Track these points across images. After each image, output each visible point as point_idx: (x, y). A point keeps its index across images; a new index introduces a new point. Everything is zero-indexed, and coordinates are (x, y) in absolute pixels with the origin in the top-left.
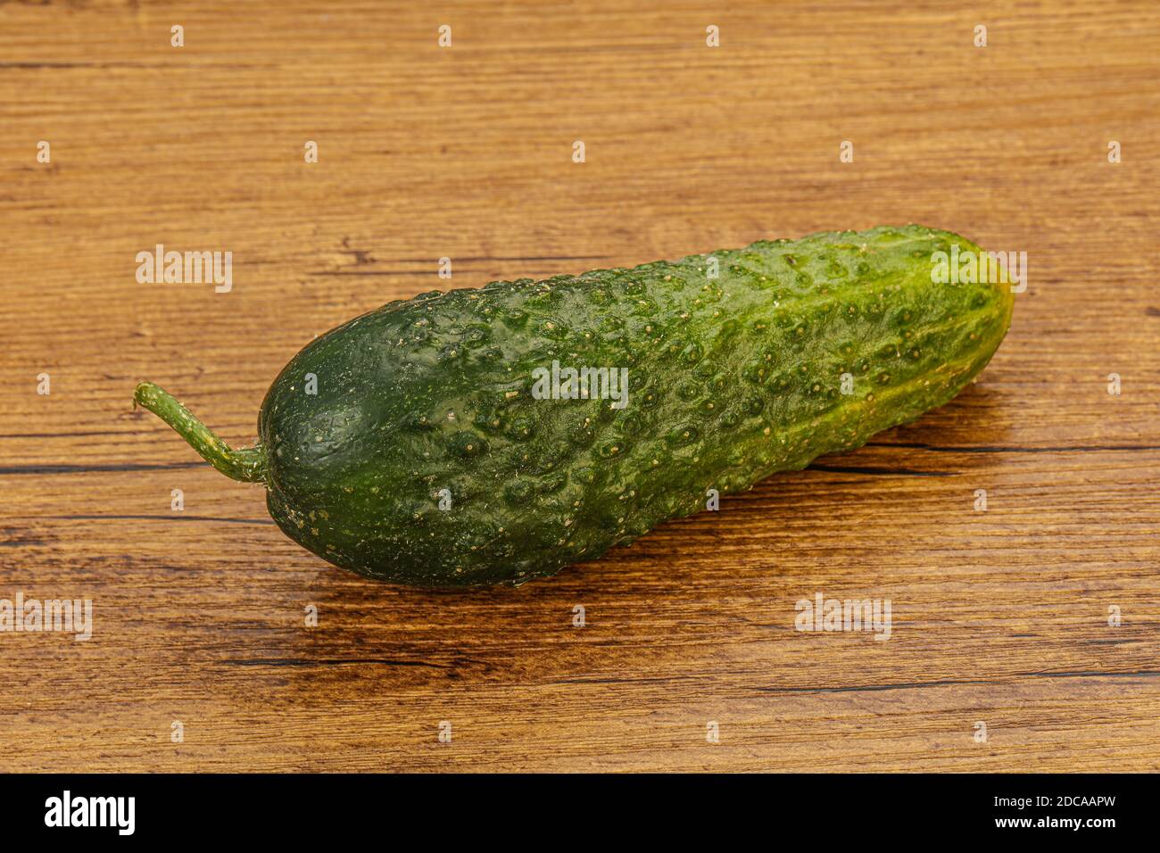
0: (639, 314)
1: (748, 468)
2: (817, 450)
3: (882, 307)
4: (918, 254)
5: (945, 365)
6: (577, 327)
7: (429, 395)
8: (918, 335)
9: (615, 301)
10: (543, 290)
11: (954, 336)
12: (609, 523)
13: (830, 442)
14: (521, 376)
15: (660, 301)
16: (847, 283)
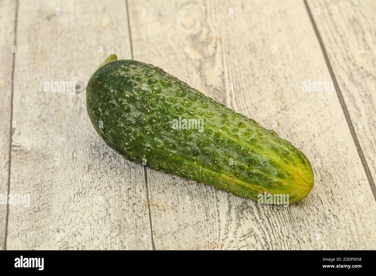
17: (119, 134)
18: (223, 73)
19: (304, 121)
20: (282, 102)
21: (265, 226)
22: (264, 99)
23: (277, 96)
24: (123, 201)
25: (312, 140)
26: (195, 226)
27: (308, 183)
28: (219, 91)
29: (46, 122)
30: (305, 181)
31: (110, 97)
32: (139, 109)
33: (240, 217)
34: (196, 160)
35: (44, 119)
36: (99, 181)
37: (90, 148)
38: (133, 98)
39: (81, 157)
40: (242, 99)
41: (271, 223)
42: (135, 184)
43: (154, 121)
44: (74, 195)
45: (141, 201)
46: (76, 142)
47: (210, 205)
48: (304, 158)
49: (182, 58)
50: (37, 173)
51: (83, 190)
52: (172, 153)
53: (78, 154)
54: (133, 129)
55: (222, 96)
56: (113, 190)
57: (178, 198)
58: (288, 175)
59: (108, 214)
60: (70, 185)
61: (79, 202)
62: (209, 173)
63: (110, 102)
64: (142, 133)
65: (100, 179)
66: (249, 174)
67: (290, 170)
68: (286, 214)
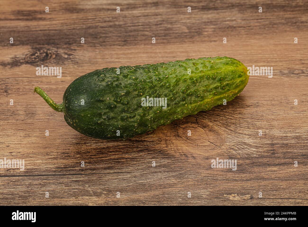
0: (156, 75)
1: (182, 114)
2: (199, 110)
3: (216, 76)
4: (226, 64)
5: (231, 91)
6: (140, 78)
7: (103, 93)
8: (225, 83)
9: (150, 72)
10: (133, 69)
11: (234, 84)
12: (146, 126)
13: (202, 108)
14: (126, 89)
15: (162, 73)
16: (207, 70)
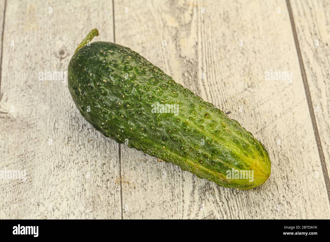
17: (96, 114)
18: (197, 43)
19: (268, 100)
20: (249, 78)
21: (225, 209)
22: (233, 75)
23: (245, 71)
24: (98, 177)
25: (274, 121)
26: (161, 206)
27: (265, 174)
28: (191, 63)
29: (31, 88)
30: (262, 172)
31: (89, 80)
32: (115, 94)
33: (202, 199)
34: (165, 145)
35: (30, 85)
36: (77, 154)
37: (70, 119)
38: (110, 83)
39: (62, 128)
40: (212, 74)
41: (230, 207)
42: (109, 159)
43: (128, 106)
44: (54, 168)
45: (114, 177)
46: (58, 111)
47: (176, 184)
48: (263, 150)
49: (160, 25)
50: (22, 143)
51: (62, 163)
52: (143, 136)
53: (59, 125)
54: (109, 111)
55: (194, 69)
56: (90, 165)
57: (148, 176)
58: (247, 166)
59: (84, 190)
60: (50, 157)
61: (58, 176)
62: (176, 157)
63: (89, 85)
64: (117, 115)
65: (78, 152)
66: (212, 162)
67: (249, 162)
68: (244, 197)
